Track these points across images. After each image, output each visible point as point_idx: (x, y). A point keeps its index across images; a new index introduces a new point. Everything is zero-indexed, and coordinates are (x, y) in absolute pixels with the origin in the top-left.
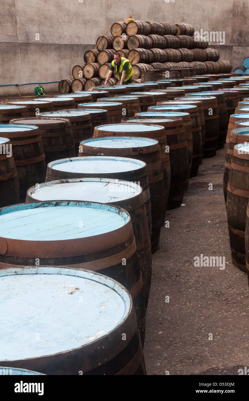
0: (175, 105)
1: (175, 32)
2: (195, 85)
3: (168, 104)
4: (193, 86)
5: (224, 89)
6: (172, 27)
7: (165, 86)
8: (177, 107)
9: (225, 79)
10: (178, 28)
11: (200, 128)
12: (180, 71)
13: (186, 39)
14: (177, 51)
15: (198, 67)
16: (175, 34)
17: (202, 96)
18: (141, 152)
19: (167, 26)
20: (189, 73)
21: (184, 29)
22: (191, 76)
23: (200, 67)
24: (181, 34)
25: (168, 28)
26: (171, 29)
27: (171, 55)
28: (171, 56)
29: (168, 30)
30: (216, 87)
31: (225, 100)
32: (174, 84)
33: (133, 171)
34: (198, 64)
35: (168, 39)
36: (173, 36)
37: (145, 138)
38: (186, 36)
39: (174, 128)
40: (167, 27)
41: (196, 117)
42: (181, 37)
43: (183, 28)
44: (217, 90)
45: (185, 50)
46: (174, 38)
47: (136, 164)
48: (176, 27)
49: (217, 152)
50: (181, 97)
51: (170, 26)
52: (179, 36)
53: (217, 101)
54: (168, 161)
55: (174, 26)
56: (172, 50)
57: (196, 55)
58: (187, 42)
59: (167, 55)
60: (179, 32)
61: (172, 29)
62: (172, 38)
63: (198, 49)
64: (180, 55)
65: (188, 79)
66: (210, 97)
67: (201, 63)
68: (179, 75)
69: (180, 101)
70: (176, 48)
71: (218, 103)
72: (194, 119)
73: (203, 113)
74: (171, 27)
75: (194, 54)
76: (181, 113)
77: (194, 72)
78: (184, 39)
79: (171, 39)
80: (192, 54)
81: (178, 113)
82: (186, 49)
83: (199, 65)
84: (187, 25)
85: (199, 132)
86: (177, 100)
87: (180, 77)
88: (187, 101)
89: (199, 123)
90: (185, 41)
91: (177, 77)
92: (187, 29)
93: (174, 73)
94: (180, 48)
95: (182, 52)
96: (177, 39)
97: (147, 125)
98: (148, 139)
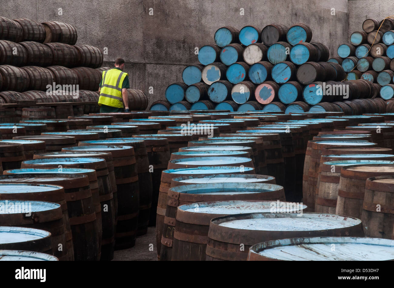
0: (67, 159)
1: (42, 36)
2: (91, 129)
3: (55, 158)
4: (87, 130)
5: (142, 135)
6: (37, 27)
7: (37, 131)
8: (70, 161)
9: (141, 120)
10: (48, 30)
11: (112, 196)
12: (55, 106)
13: (63, 50)
14: (46, 71)
15: (87, 101)
16: (41, 40)
17: (109, 145)
18: (36, 220)
19: (26, 25)
20: (72, 110)
21: (58, 32)
22: (76, 114)
23: (90, 100)
24: (53, 41)
25: (28, 29)
26: (33, 31)
27: (37, 78)
28: (36, 80)
29: (29, 33)
30: (128, 133)
31: (147, 153)
32: (52, 128)
34: (87, 95)
35: (30, 48)
36: (38, 44)
37: (38, 202)
38: (62, 44)
39: (76, 190)
40: (26, 28)
41: (104, 177)
42: (53, 45)
43: (56, 30)
44: (131, 137)
45: (61, 69)
46: (41, 48)
47: (33, 235)
48: (42, 28)
49: (138, 240)
50: (73, 147)
51: (32, 26)
52: (49, 44)
53: (134, 153)
54: (70, 240)
55: (40, 26)
56: (38, 68)
57: (81, 79)
58: (64, 54)
59: (28, 77)
60: (49, 36)
61: (35, 32)
62: (37, 47)
63: (85, 68)
64: (53, 77)
65: (75, 119)
66: (122, 148)
67: (92, 93)
68: (53, 114)
69: (73, 152)
70: (45, 66)
71: (137, 159)
72: (101, 180)
73: (113, 173)
74: (34, 27)
75: (79, 77)
76: (81, 169)
77: (81, 109)
78: (58, 50)
79: (36, 49)
80: (75, 76)
81: (75, 169)
82: (63, 68)
83: (89, 96)
84: (64, 26)
85: (109, 201)
86: (66, 151)
87: (55, 117)
88: (85, 152)
89: (109, 187)
90: (60, 52)
91: (49, 117)
92: (64, 33)
93: (44, 110)
94: (53, 64)
95: (57, 72)
96: (45, 48)
97: (32, 185)
98: (42, 203)
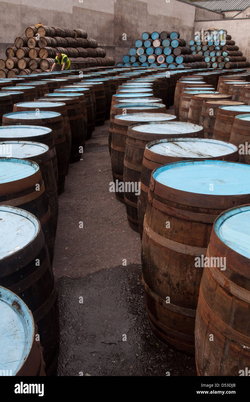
0: (74, 88)
1: (73, 35)
2: (89, 74)
3: (69, 88)
4: (87, 74)
5: (109, 77)
6: (71, 32)
7: (67, 75)
8: (75, 89)
9: (110, 70)
10: (76, 33)
11: (92, 105)
12: (78, 64)
13: (82, 41)
14: (75, 49)
15: (91, 62)
16: (73, 37)
17: (93, 82)
18: (48, 122)
19: (67, 31)
20: (85, 65)
21: (80, 33)
22: (86, 67)
23: (92, 61)
24: (78, 37)
25: (68, 32)
26: (70, 33)
27: (71, 52)
28: (71, 53)
29: (68, 34)
30: (103, 76)
31: (110, 85)
32: (73, 74)
33: (42, 135)
34: (91, 59)
35: (69, 40)
36: (72, 38)
37: (51, 112)
38: (81, 39)
39: (73, 104)
40: (67, 32)
41: (89, 97)
42: (78, 39)
43: (79, 33)
44: (104, 78)
45: (81, 49)
46: (73, 40)
47: (45, 130)
48: (74, 32)
49: (106, 122)
50: (79, 83)
51: (69, 31)
52: (76, 39)
53: (104, 85)
54: (69, 128)
55: (73, 31)
56: (72, 48)
57: (89, 53)
58: (82, 43)
59: (68, 52)
60: (76, 35)
61: (71, 34)
62: (72, 40)
63: (90, 48)
64: (78, 52)
65: (84, 69)
66: (99, 83)
67: (93, 58)
68: (77, 67)
69: (78, 85)
70: (75, 47)
71: (105, 87)
72: (88, 98)
73: (94, 94)
74: (70, 32)
75: (88, 52)
77: (89, 65)
78: (80, 41)
79: (71, 40)
80: (87, 51)
81: (76, 94)
82: (81, 48)
83: (92, 60)
84: (82, 31)
85: (91, 107)
86: (75, 84)
87: (78, 68)
88: (83, 85)
89: (91, 101)
90: (81, 42)
91: (75, 69)
92: (82, 34)
93: (74, 66)
94: (77, 47)
95: (79, 50)
96: (75, 40)
97: (53, 102)
98: (53, 112)
